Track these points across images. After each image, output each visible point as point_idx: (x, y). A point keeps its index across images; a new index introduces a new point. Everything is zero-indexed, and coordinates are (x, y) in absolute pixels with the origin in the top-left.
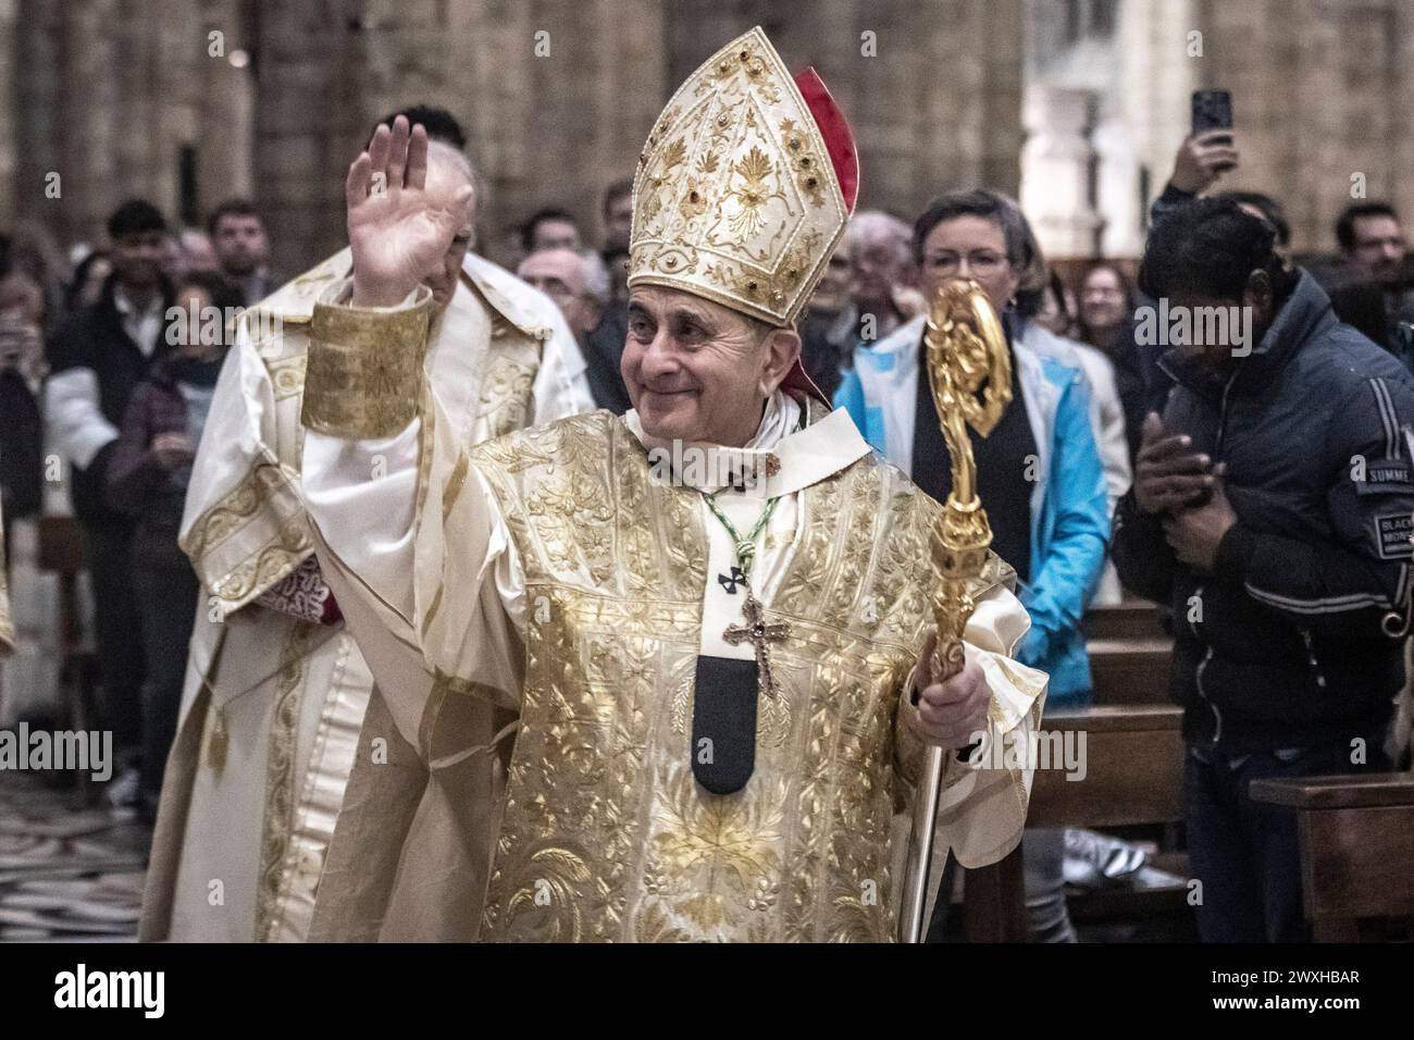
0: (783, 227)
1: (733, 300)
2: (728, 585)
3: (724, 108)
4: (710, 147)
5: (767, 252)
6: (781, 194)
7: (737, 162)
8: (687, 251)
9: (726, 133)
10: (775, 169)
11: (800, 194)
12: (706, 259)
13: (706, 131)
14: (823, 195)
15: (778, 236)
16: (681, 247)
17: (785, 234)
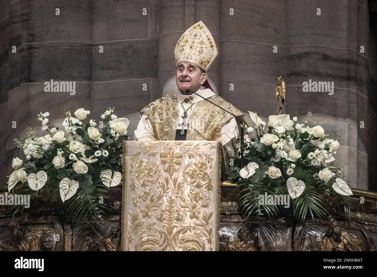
0: (207, 53)
1: (198, 64)
2: (183, 118)
3: (195, 33)
4: (193, 40)
5: (204, 57)
6: (207, 48)
7: (199, 42)
8: (190, 56)
9: (196, 38)
10: (205, 43)
11: (210, 48)
12: (194, 57)
13: (192, 37)
14: (214, 48)
15: (206, 54)
16: (189, 55)
17: (207, 54)
